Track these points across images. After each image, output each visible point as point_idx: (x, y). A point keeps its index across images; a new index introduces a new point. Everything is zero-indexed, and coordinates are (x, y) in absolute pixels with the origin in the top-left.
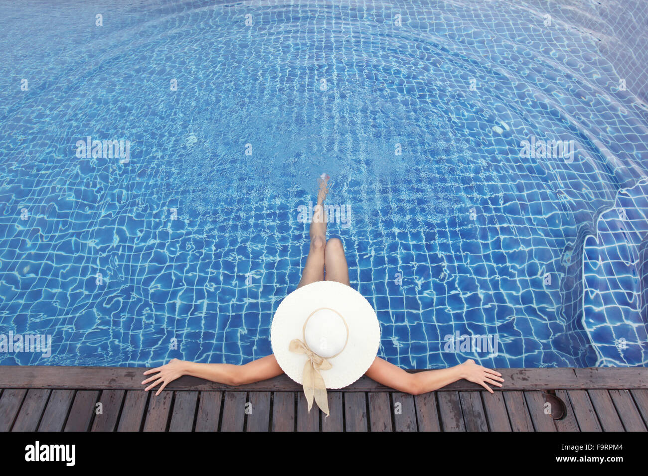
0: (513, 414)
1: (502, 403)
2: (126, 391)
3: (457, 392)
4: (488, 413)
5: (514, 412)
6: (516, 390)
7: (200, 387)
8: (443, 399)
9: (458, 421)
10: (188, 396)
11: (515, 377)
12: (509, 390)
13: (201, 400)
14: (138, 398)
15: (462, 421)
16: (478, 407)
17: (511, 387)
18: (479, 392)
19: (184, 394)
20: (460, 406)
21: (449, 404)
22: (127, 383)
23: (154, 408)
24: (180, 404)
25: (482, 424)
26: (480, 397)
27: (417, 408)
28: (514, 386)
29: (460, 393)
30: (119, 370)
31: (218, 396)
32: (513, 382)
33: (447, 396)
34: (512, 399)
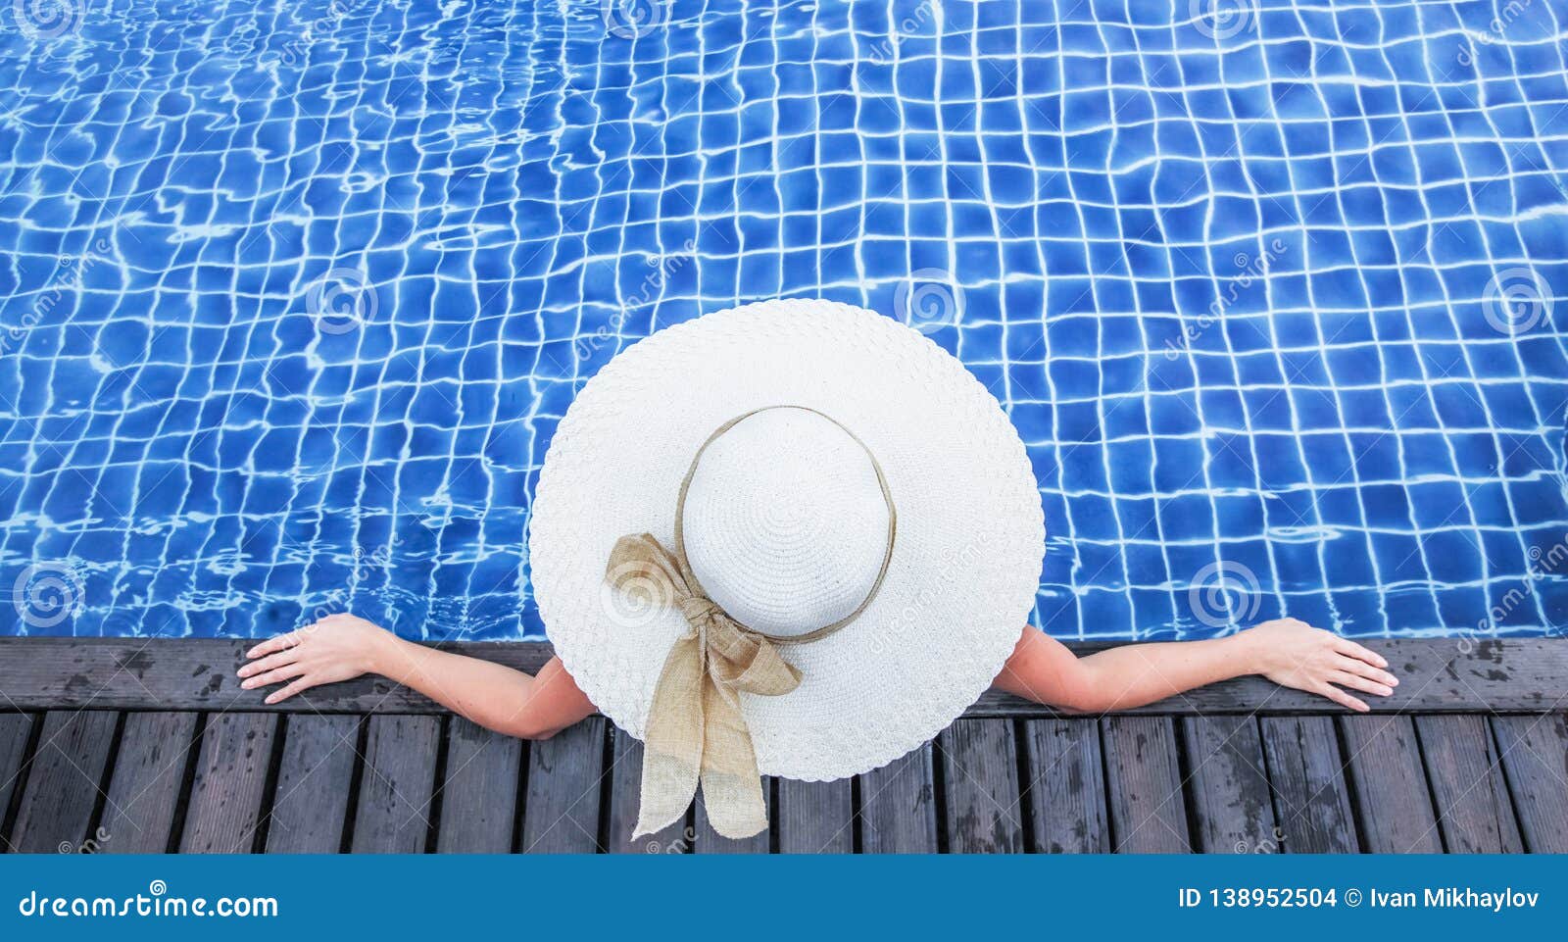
0: (1449, 792)
1: (1410, 755)
2: (124, 713)
3: (1251, 718)
4: (1362, 788)
5: (1453, 784)
6: (1464, 713)
7: (365, 701)
8: (1204, 737)
9: (1251, 813)
10: (326, 730)
11: (1461, 669)
12: (1436, 713)
13: (371, 740)
14: (163, 736)
15: (1265, 815)
16: (1324, 768)
17: (1448, 701)
18: (1329, 720)
19: (311, 722)
20: (1261, 763)
21: (1225, 757)
22: (124, 687)
23: (214, 769)
24: (302, 753)
25: (1338, 822)
26: (1332, 733)
27: (1113, 771)
28: (1457, 700)
29: (1265, 721)
30: (99, 648)
31: (425, 731)
32: (1455, 685)
33: (1217, 731)
34: (1447, 742)
